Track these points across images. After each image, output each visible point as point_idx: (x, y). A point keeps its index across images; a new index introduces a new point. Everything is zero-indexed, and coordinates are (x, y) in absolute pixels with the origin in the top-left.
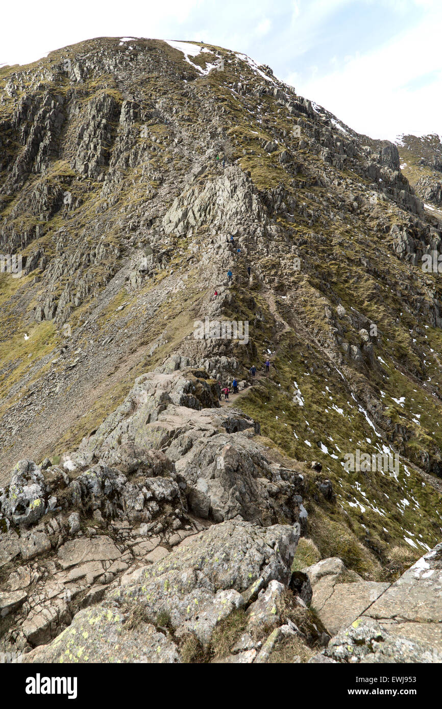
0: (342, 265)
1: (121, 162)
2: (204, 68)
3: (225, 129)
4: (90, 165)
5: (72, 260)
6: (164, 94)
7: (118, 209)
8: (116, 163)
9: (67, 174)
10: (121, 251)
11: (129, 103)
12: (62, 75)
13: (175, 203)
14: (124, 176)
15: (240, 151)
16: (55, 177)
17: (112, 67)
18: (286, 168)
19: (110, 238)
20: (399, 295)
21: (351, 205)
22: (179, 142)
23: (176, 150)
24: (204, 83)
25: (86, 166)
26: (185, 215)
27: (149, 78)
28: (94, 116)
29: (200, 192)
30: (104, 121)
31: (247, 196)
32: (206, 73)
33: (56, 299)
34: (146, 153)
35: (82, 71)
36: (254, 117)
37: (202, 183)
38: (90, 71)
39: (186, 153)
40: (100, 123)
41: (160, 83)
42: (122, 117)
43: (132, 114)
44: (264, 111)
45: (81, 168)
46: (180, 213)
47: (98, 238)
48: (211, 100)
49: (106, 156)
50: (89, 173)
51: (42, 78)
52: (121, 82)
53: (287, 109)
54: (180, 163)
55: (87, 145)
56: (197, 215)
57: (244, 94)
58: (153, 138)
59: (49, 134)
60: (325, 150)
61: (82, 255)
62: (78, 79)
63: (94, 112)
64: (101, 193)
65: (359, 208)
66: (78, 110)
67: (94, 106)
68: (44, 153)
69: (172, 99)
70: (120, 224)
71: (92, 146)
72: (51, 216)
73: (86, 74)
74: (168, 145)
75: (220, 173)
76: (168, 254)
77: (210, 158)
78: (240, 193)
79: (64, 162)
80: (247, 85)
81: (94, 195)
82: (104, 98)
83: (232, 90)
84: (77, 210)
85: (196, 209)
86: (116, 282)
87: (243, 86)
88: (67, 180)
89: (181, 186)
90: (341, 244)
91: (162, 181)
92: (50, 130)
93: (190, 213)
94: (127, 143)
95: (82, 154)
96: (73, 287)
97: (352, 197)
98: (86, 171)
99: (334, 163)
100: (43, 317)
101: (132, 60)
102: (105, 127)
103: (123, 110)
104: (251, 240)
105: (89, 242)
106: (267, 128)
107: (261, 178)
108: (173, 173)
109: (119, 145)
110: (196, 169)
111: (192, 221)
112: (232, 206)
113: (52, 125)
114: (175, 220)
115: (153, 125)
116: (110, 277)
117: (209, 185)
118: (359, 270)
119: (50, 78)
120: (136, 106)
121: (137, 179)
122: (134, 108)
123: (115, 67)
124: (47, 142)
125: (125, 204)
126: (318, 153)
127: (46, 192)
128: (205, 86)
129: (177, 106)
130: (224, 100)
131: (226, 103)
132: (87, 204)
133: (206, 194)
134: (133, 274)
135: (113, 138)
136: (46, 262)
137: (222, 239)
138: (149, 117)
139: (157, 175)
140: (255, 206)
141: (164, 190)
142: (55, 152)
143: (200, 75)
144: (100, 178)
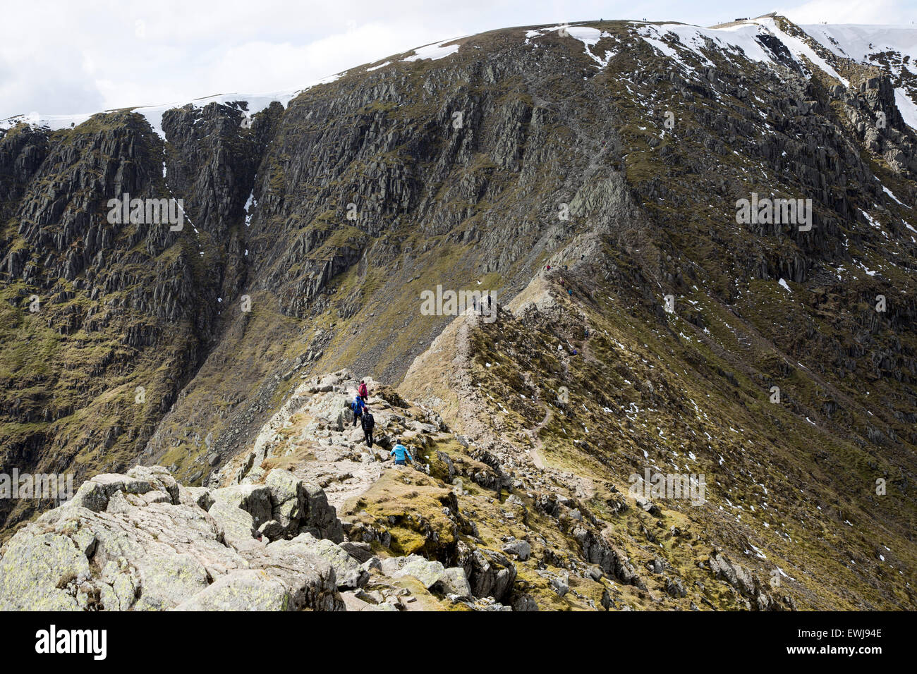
0: (693, 235)
1: (534, 158)
2: (603, 58)
3: (617, 129)
4: (508, 159)
5: (504, 232)
6: (568, 95)
7: (535, 196)
8: (530, 157)
9: (489, 166)
10: (540, 226)
11: (539, 109)
12: (478, 74)
13: (578, 195)
14: (538, 170)
15: (628, 148)
16: (480, 169)
17: (520, 68)
18: (665, 161)
19: (532, 217)
20: (735, 256)
21: (721, 189)
22: (580, 142)
23: (577, 149)
24: (602, 81)
25: (505, 159)
26: (584, 203)
27: (553, 81)
28: (509, 118)
29: (594, 188)
30: (519, 124)
31: (623, 192)
32: (605, 64)
33: (497, 258)
34: (554, 153)
35: (495, 72)
36: (647, 109)
37: (595, 183)
38: (502, 72)
39: (585, 152)
40: (516, 125)
41: (564, 85)
42: (533, 121)
43: (542, 118)
44: (657, 99)
45: (500, 162)
46: (581, 202)
47: (522, 217)
48: (608, 100)
49: (521, 152)
50: (507, 165)
51: (459, 77)
52: (530, 84)
53: (681, 94)
54: (581, 160)
55: (505, 143)
56: (592, 204)
57: (640, 83)
58: (560, 139)
59: (471, 131)
60: (709, 137)
61: (512, 229)
62: (492, 80)
63: (509, 114)
64: (519, 183)
65: (727, 190)
66: (493, 109)
67: (510, 110)
68: (467, 147)
69: (574, 101)
70: (538, 207)
71: (509, 144)
72: (479, 200)
73: (499, 76)
74: (571, 144)
75: (607, 177)
76: (573, 228)
77: (603, 156)
78: (618, 191)
79: (485, 155)
80: (643, 72)
81: (512, 183)
82: (519, 105)
83: (629, 80)
84: (500, 196)
85: (591, 200)
86: (539, 246)
87: (639, 74)
88: (490, 170)
89: (581, 179)
90: (697, 221)
91: (567, 175)
92: (471, 128)
93: (587, 202)
94: (538, 143)
95: (501, 150)
96: (509, 251)
97: (723, 182)
98: (504, 164)
99: (716, 149)
100: (489, 270)
101: (538, 60)
102: (520, 128)
103: (534, 115)
104: (621, 220)
105: (516, 221)
106: (657, 119)
107: (641, 172)
108: (575, 168)
109: (531, 144)
110: (593, 167)
111: (589, 208)
112: (613, 199)
113: (472, 124)
114: (578, 206)
115: (559, 126)
116: (534, 243)
117: (599, 184)
118: (706, 238)
119: (467, 80)
120: (545, 111)
121: (548, 172)
122: (544, 113)
123: (523, 69)
124: (470, 139)
125: (540, 193)
126: (702, 139)
127: (473, 181)
128: (603, 84)
129: (578, 108)
130: (618, 98)
131: (620, 101)
132: (507, 191)
133: (598, 190)
134: (551, 242)
135: (526, 136)
136: (480, 236)
137: (606, 218)
138: (555, 120)
139: (562, 171)
140: (627, 199)
141: (568, 183)
142: (475, 147)
143: (600, 68)
144: (516, 169)
